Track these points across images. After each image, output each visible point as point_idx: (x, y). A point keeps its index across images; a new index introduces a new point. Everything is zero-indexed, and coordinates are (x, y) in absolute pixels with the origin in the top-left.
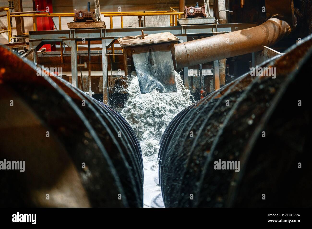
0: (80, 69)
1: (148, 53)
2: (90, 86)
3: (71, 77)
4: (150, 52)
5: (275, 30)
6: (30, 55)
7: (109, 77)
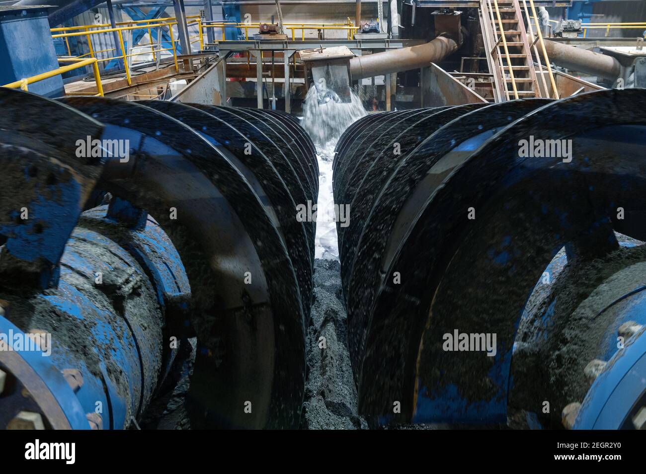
0: (264, 76)
1: (326, 67)
2: (274, 93)
3: (256, 82)
4: (328, 65)
5: (442, 48)
6: (220, 63)
7: (290, 84)
